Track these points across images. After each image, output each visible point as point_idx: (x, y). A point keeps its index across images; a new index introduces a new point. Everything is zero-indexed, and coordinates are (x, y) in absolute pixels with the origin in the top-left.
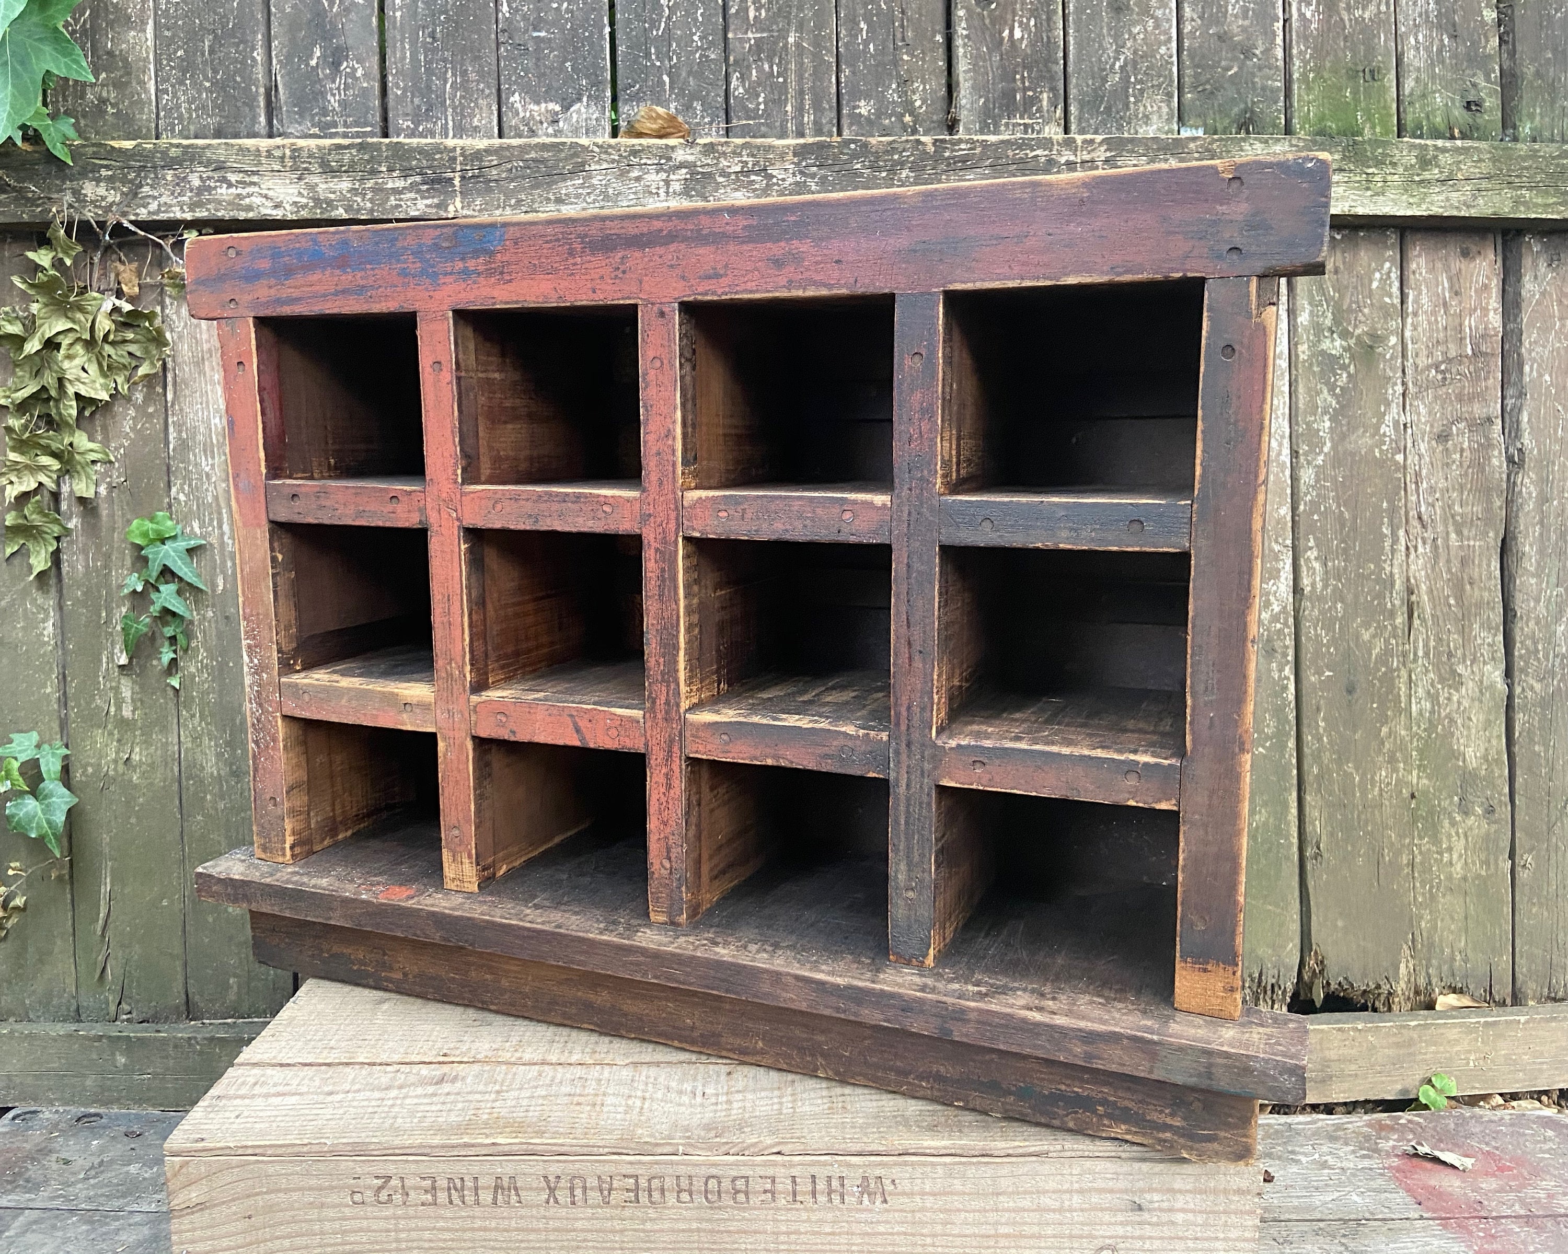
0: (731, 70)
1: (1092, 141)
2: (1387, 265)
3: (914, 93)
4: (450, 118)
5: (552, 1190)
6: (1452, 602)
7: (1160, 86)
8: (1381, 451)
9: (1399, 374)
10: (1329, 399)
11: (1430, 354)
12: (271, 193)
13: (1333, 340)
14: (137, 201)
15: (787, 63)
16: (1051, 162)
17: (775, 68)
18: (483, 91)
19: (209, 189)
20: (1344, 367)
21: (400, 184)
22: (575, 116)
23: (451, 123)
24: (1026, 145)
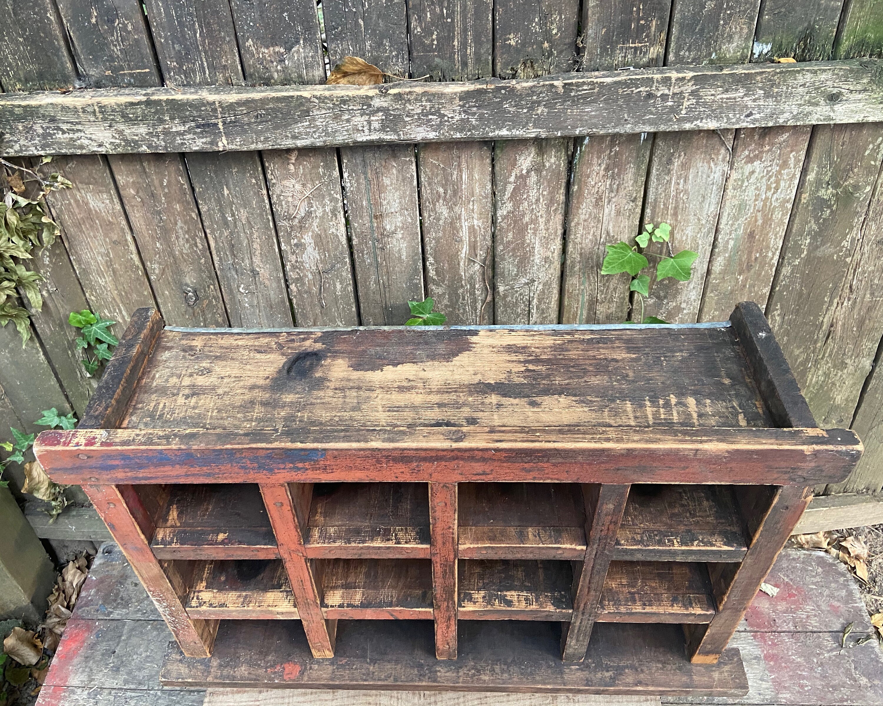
0: (410, 12)
1: (684, 78)
2: (880, 139)
3: (552, 23)
4: (204, 60)
6: (855, 329)
7: (745, 11)
8: (838, 255)
9: (865, 209)
10: (814, 226)
12: (93, 137)
13: (827, 189)
15: (454, 6)
16: (650, 96)
17: (445, 11)
18: (224, 38)
20: (830, 207)
21: (182, 128)
22: (296, 55)
23: (205, 64)
24: (633, 84)
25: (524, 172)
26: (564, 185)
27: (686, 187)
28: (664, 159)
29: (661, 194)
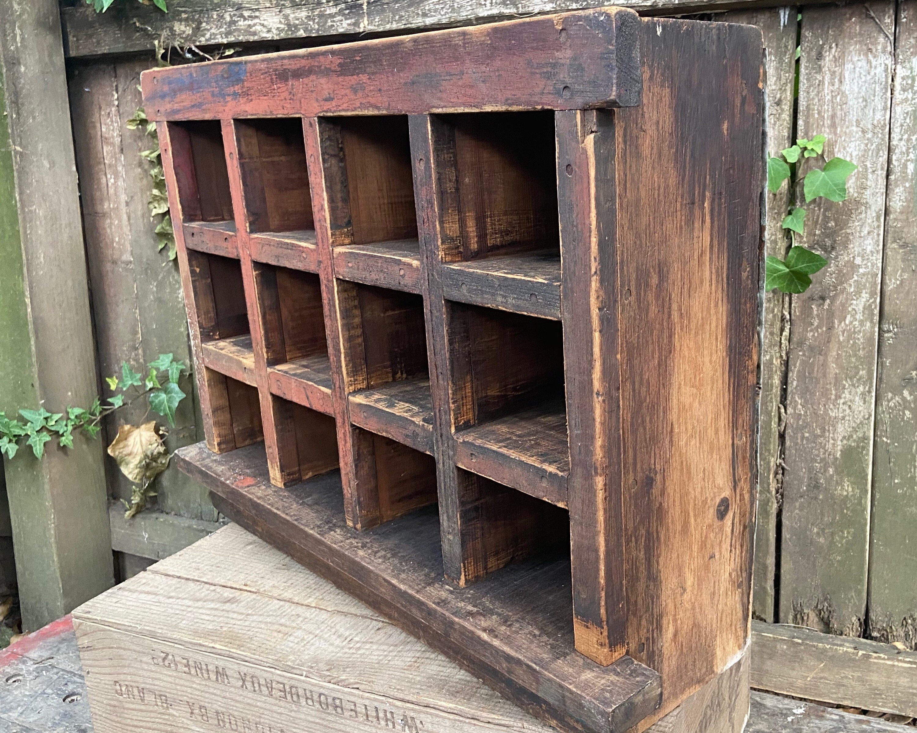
5: (244, 681)
12: (265, 23)
14: (200, 33)
19: (234, 22)
21: (334, 10)
27: (843, 88)
28: (814, 54)
29: (813, 99)
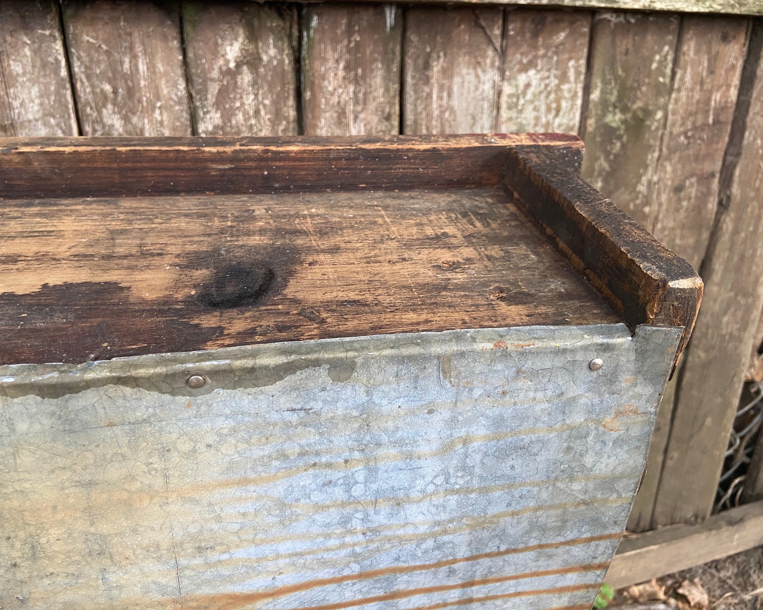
2: (666, 48)
9: (658, 143)
10: (604, 164)
11: (683, 124)
13: (615, 114)
20: (619, 138)
25: (232, 65)
26: (292, 93)
27: (451, 103)
28: (420, 62)
29: (421, 113)
